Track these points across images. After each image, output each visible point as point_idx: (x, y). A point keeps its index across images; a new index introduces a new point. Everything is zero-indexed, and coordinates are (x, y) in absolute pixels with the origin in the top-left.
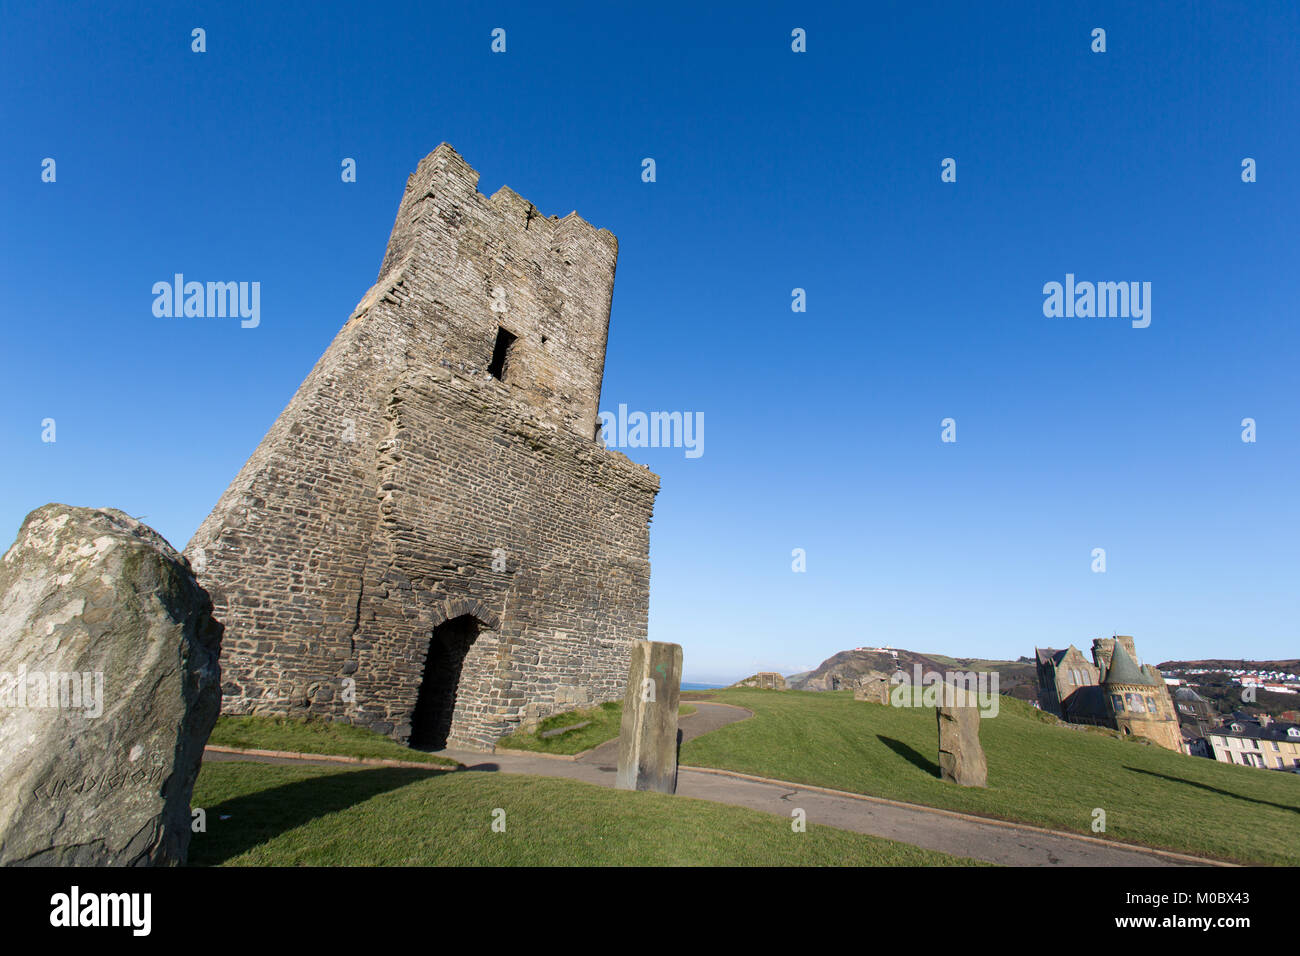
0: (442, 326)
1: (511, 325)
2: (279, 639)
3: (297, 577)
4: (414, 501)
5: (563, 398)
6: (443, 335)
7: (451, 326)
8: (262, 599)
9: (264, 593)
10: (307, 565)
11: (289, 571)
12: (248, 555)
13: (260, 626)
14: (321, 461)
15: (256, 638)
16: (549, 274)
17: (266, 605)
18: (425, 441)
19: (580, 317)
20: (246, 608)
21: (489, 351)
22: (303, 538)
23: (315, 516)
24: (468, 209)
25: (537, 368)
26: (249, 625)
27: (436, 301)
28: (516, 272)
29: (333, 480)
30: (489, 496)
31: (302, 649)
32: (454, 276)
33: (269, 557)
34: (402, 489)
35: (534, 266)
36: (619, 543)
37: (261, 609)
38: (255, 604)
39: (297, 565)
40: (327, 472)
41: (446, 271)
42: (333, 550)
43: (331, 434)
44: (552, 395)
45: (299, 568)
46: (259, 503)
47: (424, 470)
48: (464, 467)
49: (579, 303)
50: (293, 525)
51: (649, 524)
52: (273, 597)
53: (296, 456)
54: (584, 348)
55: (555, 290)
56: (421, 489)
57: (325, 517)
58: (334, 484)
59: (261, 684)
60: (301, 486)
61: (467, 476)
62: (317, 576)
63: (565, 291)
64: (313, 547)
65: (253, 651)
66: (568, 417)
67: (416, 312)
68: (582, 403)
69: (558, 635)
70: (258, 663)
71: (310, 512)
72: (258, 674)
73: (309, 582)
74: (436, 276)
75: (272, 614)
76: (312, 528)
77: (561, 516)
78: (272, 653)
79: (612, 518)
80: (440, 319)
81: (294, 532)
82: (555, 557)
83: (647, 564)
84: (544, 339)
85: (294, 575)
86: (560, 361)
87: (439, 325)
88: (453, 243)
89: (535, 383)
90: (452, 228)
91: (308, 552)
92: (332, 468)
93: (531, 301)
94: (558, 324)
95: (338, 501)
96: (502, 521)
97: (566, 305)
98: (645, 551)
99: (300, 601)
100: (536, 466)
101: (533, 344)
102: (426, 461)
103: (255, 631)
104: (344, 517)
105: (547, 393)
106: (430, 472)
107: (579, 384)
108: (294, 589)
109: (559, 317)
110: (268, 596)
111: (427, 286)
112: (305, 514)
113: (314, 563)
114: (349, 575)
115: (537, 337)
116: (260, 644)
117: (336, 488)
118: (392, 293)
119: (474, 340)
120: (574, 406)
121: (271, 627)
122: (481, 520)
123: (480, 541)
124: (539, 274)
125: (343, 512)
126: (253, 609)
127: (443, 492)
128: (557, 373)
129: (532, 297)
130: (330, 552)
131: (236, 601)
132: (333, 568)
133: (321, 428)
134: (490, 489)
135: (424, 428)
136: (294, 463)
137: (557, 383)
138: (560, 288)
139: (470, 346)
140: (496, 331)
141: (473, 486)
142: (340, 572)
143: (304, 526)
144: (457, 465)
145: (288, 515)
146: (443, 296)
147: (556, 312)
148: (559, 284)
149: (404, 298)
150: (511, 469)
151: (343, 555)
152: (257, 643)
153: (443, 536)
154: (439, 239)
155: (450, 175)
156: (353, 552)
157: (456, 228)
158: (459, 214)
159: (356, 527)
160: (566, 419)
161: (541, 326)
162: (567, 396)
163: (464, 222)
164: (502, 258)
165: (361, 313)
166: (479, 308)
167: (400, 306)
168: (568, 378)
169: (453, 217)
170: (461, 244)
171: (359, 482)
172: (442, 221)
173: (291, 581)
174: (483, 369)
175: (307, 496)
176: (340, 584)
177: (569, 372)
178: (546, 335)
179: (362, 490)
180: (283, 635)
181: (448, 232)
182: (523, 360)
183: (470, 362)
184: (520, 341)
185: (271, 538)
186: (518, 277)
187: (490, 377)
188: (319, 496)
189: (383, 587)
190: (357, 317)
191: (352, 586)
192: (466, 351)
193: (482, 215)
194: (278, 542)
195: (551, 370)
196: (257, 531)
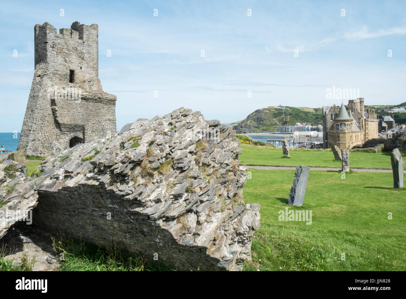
0: (57, 76)
1: (72, 68)
4: (62, 118)
5: (89, 82)
6: (58, 78)
7: (59, 74)
8: (41, 139)
11: (43, 134)
12: (36, 133)
13: (42, 144)
16: (79, 48)
17: (42, 140)
19: (89, 57)
21: (68, 77)
22: (44, 128)
23: (45, 124)
24: (56, 41)
25: (80, 76)
27: (55, 70)
28: (71, 52)
30: (76, 113)
31: (49, 147)
32: (57, 62)
34: (59, 116)
35: (75, 48)
36: (107, 115)
38: (40, 140)
41: (55, 61)
42: (49, 129)
43: (43, 108)
44: (85, 82)
49: (89, 53)
50: (41, 126)
51: (115, 108)
53: (39, 114)
54: (92, 65)
55: (82, 52)
56: (62, 115)
57: (46, 124)
58: (46, 117)
59: (45, 152)
60: (41, 119)
62: (48, 134)
63: (84, 51)
64: (46, 129)
66: (91, 86)
67: (51, 75)
68: (94, 81)
69: (95, 138)
72: (44, 151)
73: (47, 136)
74: (53, 64)
76: (45, 126)
77: (92, 113)
79: (105, 109)
80: (56, 74)
81: (42, 128)
82: (92, 122)
83: (115, 118)
84: (81, 68)
86: (86, 72)
87: (56, 76)
88: (55, 53)
89: (81, 80)
90: (54, 49)
92: (45, 114)
93: (76, 59)
94: (84, 62)
95: (48, 120)
96: (79, 117)
97: (85, 55)
98: (114, 115)
99: (46, 139)
100: (84, 103)
101: (79, 70)
102: (62, 109)
103: (41, 145)
104: (49, 123)
105: (84, 82)
106: (63, 111)
107: (92, 76)
108: (45, 137)
109: (84, 60)
111: (52, 67)
112: (43, 124)
113: (47, 132)
114: (53, 133)
115: (79, 68)
118: (46, 72)
119: (64, 76)
120: (92, 83)
122: (75, 118)
123: (75, 122)
124: (77, 50)
125: (49, 122)
127: (66, 115)
128: (86, 75)
129: (76, 58)
131: (37, 141)
136: (38, 115)
137: (86, 78)
138: (83, 51)
139: (64, 78)
140: (69, 71)
141: (72, 112)
142: (51, 133)
144: (68, 108)
146: (56, 68)
147: (83, 59)
148: (82, 50)
149: (48, 72)
150: (79, 106)
151: (51, 130)
152: (42, 146)
153: (68, 123)
154: (52, 53)
155: (50, 34)
156: (52, 129)
157: (55, 48)
158: (54, 44)
159: (52, 124)
160: (90, 87)
161: (80, 65)
162: (89, 81)
163: (56, 46)
164: (66, 50)
165: (38, 76)
166: (64, 67)
167: (48, 75)
168: (89, 76)
169: (53, 46)
170: (56, 52)
171: (50, 116)
172: (51, 48)
173: (44, 136)
174: (68, 82)
175: (42, 121)
176: (52, 135)
177: (89, 74)
178: (81, 66)
179: (51, 117)
180: (46, 145)
181: (53, 50)
182: (77, 76)
183: (65, 82)
184: (75, 71)
185: (39, 129)
186: (71, 54)
187: (70, 83)
188: (44, 120)
189: (59, 134)
190: (38, 77)
191: (54, 135)
192: (63, 79)
193: (60, 41)
194: (40, 130)
195: (84, 75)
196: (36, 129)
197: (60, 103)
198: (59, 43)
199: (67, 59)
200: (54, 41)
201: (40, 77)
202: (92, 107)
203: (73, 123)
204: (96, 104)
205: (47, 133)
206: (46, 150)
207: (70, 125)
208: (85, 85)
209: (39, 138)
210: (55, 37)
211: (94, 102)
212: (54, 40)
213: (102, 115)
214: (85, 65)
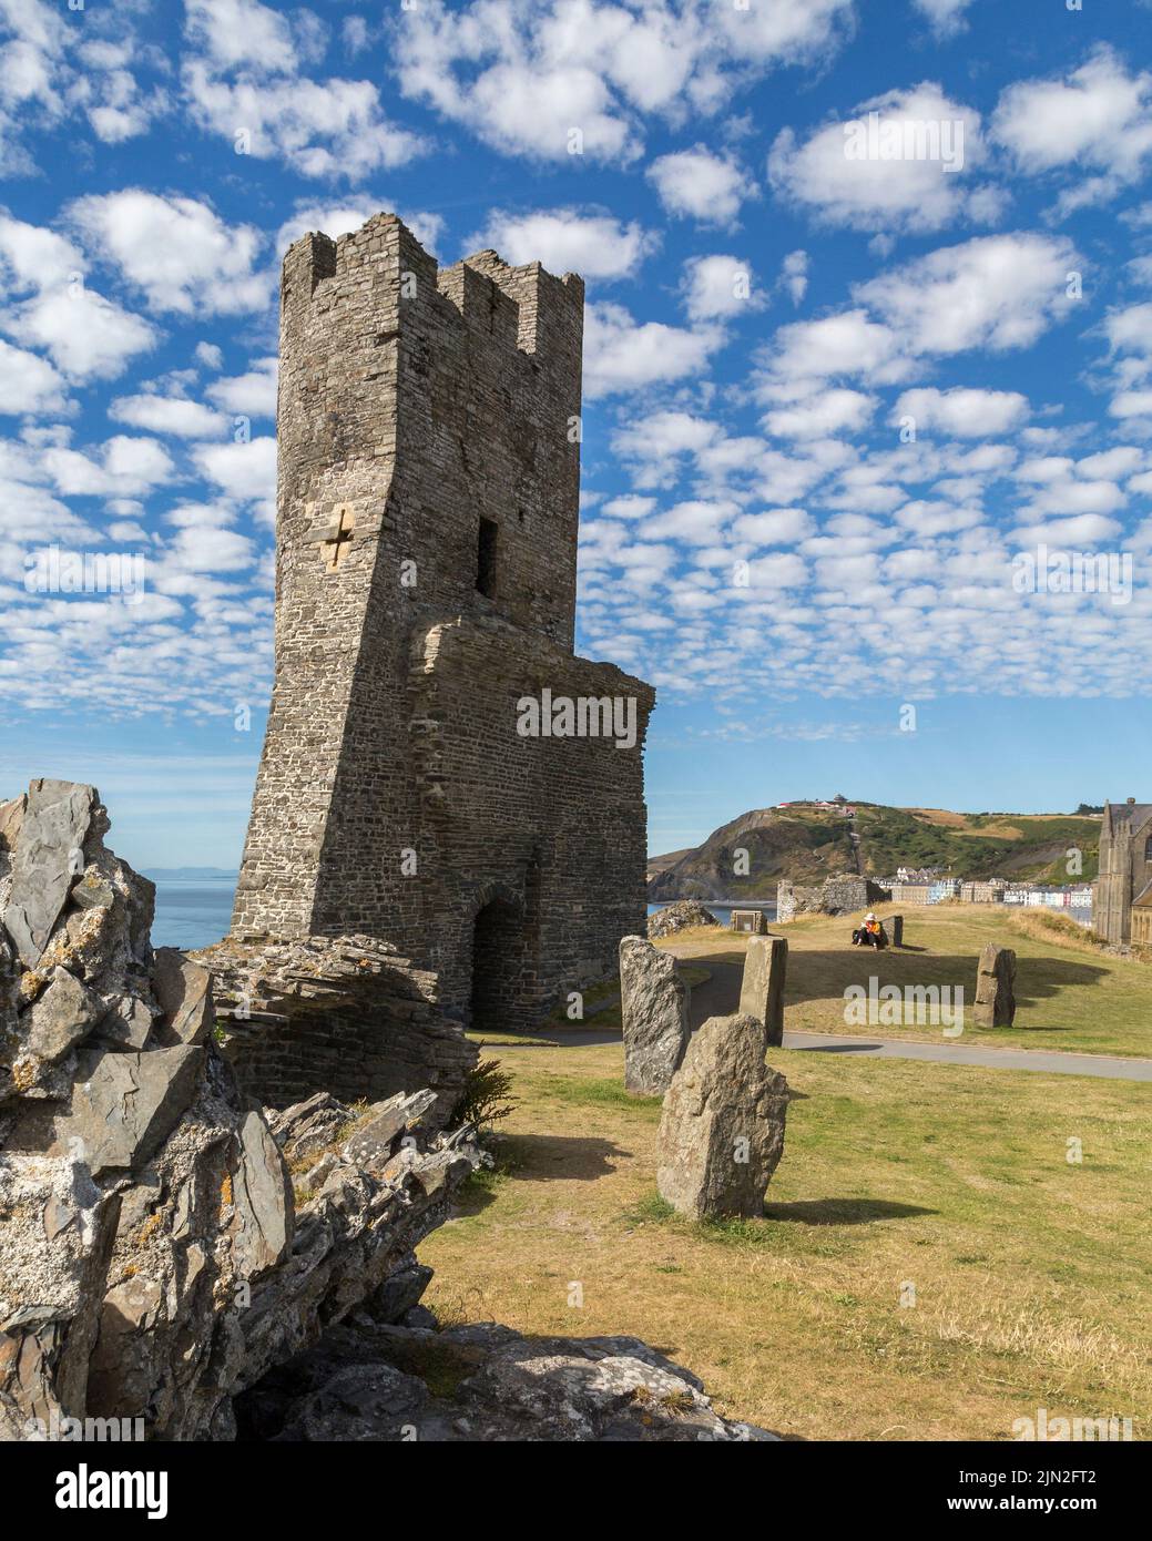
0: (432, 542)
1: (490, 508)
3: (378, 886)
5: (547, 598)
6: (434, 556)
7: (442, 539)
9: (361, 906)
10: (382, 875)
11: (372, 882)
12: (344, 872)
14: (371, 759)
16: (518, 401)
20: (351, 923)
21: (474, 558)
22: (374, 845)
24: (433, 335)
25: (517, 562)
28: (489, 418)
29: (383, 777)
32: (433, 458)
33: (357, 871)
35: (503, 396)
37: (362, 922)
39: (376, 875)
40: (378, 770)
41: (425, 453)
42: (396, 856)
43: (374, 723)
44: (533, 597)
45: (378, 878)
47: (461, 752)
48: (489, 737)
50: (365, 834)
52: (368, 909)
53: (355, 759)
54: (560, 508)
55: (526, 425)
56: (461, 775)
57: (385, 819)
58: (384, 782)
60: (363, 791)
61: (491, 747)
62: (391, 883)
63: (536, 422)
64: (383, 854)
66: (551, 623)
67: (409, 532)
68: (562, 596)
71: (375, 816)
73: (388, 890)
74: (418, 467)
75: (370, 925)
76: (379, 834)
80: (428, 534)
81: (368, 842)
84: (521, 515)
85: (376, 886)
86: (538, 542)
88: (425, 405)
89: (517, 585)
90: (422, 379)
91: (380, 860)
92: (380, 765)
93: (505, 457)
95: (392, 800)
96: (521, 791)
97: (539, 446)
99: (384, 909)
101: (511, 527)
102: (460, 740)
104: (398, 818)
105: (530, 594)
106: (466, 753)
108: (378, 901)
109: (532, 470)
110: (364, 909)
113: (386, 871)
117: (387, 786)
119: (460, 549)
122: (507, 795)
124: (508, 408)
125: (396, 811)
126: (356, 924)
127: (477, 772)
128: (536, 561)
129: (505, 451)
130: (394, 858)
133: (364, 720)
137: (537, 575)
138: (531, 419)
139: (458, 560)
140: (477, 526)
143: (373, 834)
145: (361, 825)
146: (427, 496)
147: (529, 462)
149: (399, 518)
154: (414, 407)
157: (427, 376)
158: (427, 352)
159: (407, 826)
160: (548, 627)
161: (517, 495)
162: (547, 592)
163: (431, 364)
164: (470, 401)
165: (336, 535)
166: (458, 497)
167: (396, 531)
168: (547, 565)
169: (422, 361)
170: (433, 399)
172: (413, 373)
173: (375, 893)
174: (471, 586)
175: (369, 801)
177: (547, 553)
178: (523, 505)
181: (420, 386)
182: (506, 556)
183: (460, 585)
184: (500, 529)
185: (356, 848)
186: (489, 425)
187: (478, 595)
188: (377, 799)
189: (435, 886)
190: (329, 542)
191: (416, 887)
192: (455, 569)
193: (447, 338)
195: (530, 559)
197: (455, 701)
198: (445, 349)
199: (473, 452)
200: (424, 330)
201: (345, 546)
208: (531, 613)
210: (429, 310)
212: (428, 325)
214: (536, 502)
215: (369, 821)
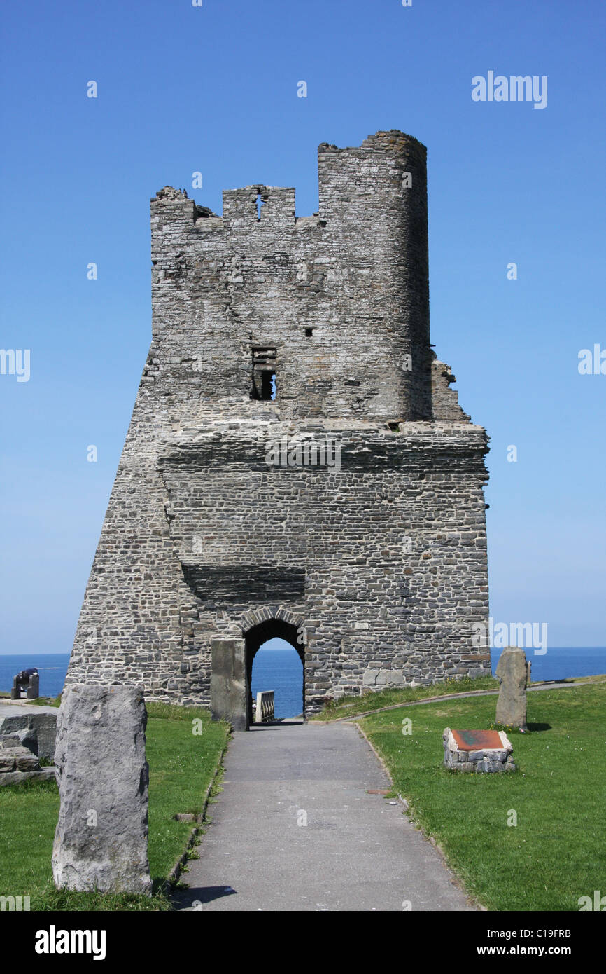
0: (195, 380)
1: (264, 338)
2: (136, 654)
3: (136, 613)
4: (191, 544)
6: (198, 388)
7: (203, 374)
8: (119, 630)
9: (120, 626)
10: (140, 605)
11: (130, 611)
12: (104, 605)
13: (123, 647)
14: (130, 532)
15: (123, 654)
16: (299, 253)
18: (189, 495)
19: (352, 280)
20: (112, 637)
21: (246, 378)
22: (133, 586)
23: (136, 571)
25: (305, 368)
26: (117, 648)
27: (183, 361)
28: (258, 279)
29: (141, 542)
30: (260, 520)
31: (151, 658)
32: (194, 326)
33: (116, 604)
34: (180, 538)
35: (278, 258)
36: (435, 522)
37: (120, 637)
38: (116, 634)
39: (134, 605)
40: (135, 537)
41: (185, 326)
42: (154, 591)
44: (331, 387)
45: (135, 607)
46: (101, 570)
47: (194, 518)
48: (229, 504)
49: (348, 261)
50: (124, 580)
52: (126, 628)
56: (193, 534)
58: (142, 545)
60: (122, 552)
61: (233, 510)
62: (148, 611)
63: (325, 260)
64: (140, 592)
65: (123, 662)
66: (359, 401)
67: (169, 380)
68: (376, 377)
69: (358, 626)
70: (128, 669)
71: (133, 569)
73: (144, 615)
74: (178, 338)
75: (127, 639)
76: (136, 579)
77: (346, 515)
78: (134, 663)
80: (191, 375)
81: (126, 585)
82: (344, 556)
83: (483, 535)
84: (309, 332)
85: (134, 613)
86: (335, 345)
87: (192, 381)
88: (184, 294)
89: (308, 384)
91: (138, 596)
92: (138, 534)
93: (283, 298)
94: (323, 305)
95: (149, 556)
96: (276, 538)
97: (331, 276)
98: (478, 521)
99: (141, 628)
101: (296, 344)
102: (194, 510)
103: (122, 651)
105: (327, 386)
106: (199, 518)
107: (367, 358)
108: (136, 621)
109: (322, 295)
110: (122, 628)
111: (173, 352)
112: (130, 571)
113: (143, 602)
114: (169, 605)
115: (299, 334)
116: (127, 658)
117: (144, 547)
118: (146, 375)
119: (228, 376)
120: (364, 387)
121: (129, 647)
122: (255, 543)
123: (258, 561)
124: (285, 263)
126: (117, 637)
127: (215, 530)
128: (333, 359)
129: (283, 294)
130: (152, 593)
132: (157, 603)
133: (124, 507)
134: (258, 514)
135: (185, 485)
137: (337, 369)
139: (226, 384)
140: (248, 354)
141: (241, 517)
142: (162, 605)
143: (131, 579)
144: (221, 504)
145: (120, 575)
146: (189, 351)
148: (315, 256)
149: (156, 374)
150: (276, 490)
151: (161, 593)
152: (124, 657)
153: (223, 564)
154: (171, 300)
155: (165, 228)
156: (167, 589)
157: (185, 277)
158: (181, 262)
159: (164, 572)
160: (355, 405)
161: (302, 319)
162: (352, 379)
163: (189, 267)
164: (237, 275)
166: (226, 342)
167: (155, 383)
168: (349, 359)
169: (179, 269)
170: (192, 290)
171: (159, 538)
172: (170, 280)
173: (133, 617)
174: (246, 398)
176: (164, 613)
177: (349, 350)
178: (310, 325)
179: (163, 544)
180: (137, 651)
181: (179, 285)
182: (288, 367)
183: (231, 398)
184: (280, 349)
185: (114, 591)
186: (261, 283)
187: (254, 402)
188: (136, 556)
189: (194, 610)
191: (172, 613)
192: (223, 390)
193: (207, 245)
194: (119, 593)
195: (324, 360)
196: (105, 589)
198: (204, 253)
199: (242, 309)
200: (179, 249)
202: (345, 491)
203: (249, 563)
204: (366, 475)
205: (147, 605)
206: (138, 672)
207: (238, 572)
208: (329, 399)
209: (114, 625)
210: (185, 235)
211: (358, 471)
212: (182, 246)
213: (402, 522)
214: (331, 316)
215: (127, 571)
